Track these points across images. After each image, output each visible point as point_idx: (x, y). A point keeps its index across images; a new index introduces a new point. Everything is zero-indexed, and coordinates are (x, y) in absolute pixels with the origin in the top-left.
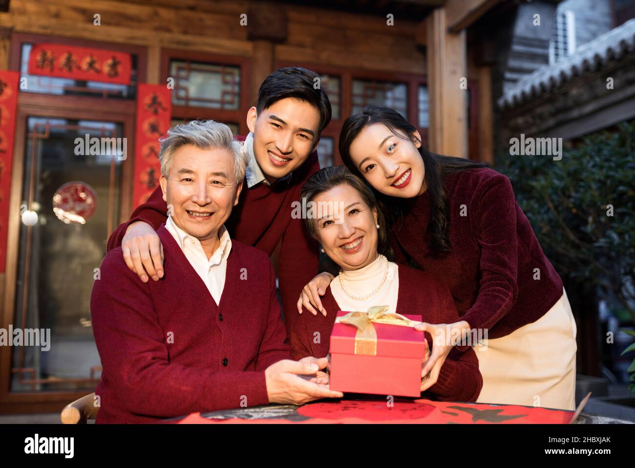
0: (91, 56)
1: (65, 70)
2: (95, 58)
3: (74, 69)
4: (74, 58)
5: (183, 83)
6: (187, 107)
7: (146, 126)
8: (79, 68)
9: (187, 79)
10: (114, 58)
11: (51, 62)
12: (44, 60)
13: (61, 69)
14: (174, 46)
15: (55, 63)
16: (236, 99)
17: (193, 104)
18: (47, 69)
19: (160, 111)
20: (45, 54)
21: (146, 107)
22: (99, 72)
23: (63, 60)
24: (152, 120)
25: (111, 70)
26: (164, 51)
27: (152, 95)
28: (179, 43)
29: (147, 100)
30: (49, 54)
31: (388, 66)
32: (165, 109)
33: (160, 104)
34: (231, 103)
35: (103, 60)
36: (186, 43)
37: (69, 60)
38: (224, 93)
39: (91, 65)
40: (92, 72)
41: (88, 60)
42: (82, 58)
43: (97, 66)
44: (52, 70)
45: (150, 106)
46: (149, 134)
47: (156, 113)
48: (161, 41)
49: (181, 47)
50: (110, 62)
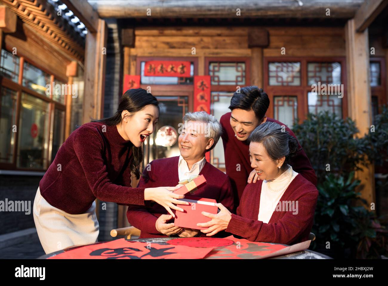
0: (172, 65)
1: (161, 72)
2: (174, 66)
3: (165, 72)
4: (164, 66)
5: (216, 74)
6: (219, 85)
7: (198, 97)
8: (167, 71)
9: (218, 71)
10: (182, 64)
11: (154, 69)
12: (151, 68)
13: (158, 72)
14: (211, 56)
15: (156, 69)
16: (244, 79)
17: (222, 84)
18: (152, 73)
19: (205, 88)
20: (151, 66)
21: (198, 87)
22: (176, 72)
23: (159, 68)
24: (201, 93)
25: (182, 70)
26: (206, 58)
27: (201, 81)
28: (213, 54)
29: (199, 84)
30: (153, 66)
31: (328, 53)
32: (207, 88)
33: (205, 85)
34: (242, 81)
35: (177, 66)
36: (217, 54)
37: (162, 68)
38: (237, 77)
39: (172, 69)
40: (173, 72)
41: (171, 66)
42: (167, 66)
43: (175, 69)
44: (155, 73)
45: (200, 87)
46: (200, 101)
47: (203, 90)
48: (205, 54)
49: (215, 56)
50: (181, 66)
